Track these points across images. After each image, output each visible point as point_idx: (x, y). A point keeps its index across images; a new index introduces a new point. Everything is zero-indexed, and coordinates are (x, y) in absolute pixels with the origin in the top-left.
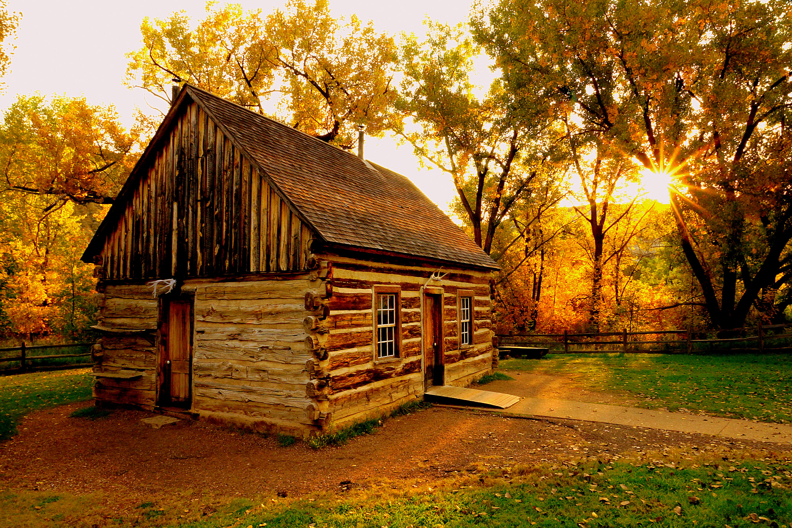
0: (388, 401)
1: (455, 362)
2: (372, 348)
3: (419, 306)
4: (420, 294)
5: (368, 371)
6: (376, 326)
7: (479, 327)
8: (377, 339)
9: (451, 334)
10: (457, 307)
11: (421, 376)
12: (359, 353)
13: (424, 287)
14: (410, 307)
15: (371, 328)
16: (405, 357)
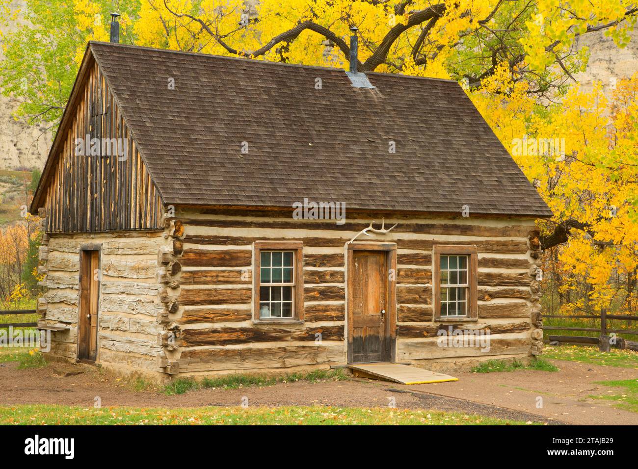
0: (278, 365)
1: (425, 337)
2: (251, 306)
3: (341, 265)
4: (344, 250)
5: (243, 330)
6: (257, 284)
7: (492, 296)
8: (258, 298)
9: (415, 301)
10: (432, 267)
11: (343, 345)
12: (228, 310)
13: (349, 242)
14: (323, 265)
15: (250, 286)
16: (311, 321)
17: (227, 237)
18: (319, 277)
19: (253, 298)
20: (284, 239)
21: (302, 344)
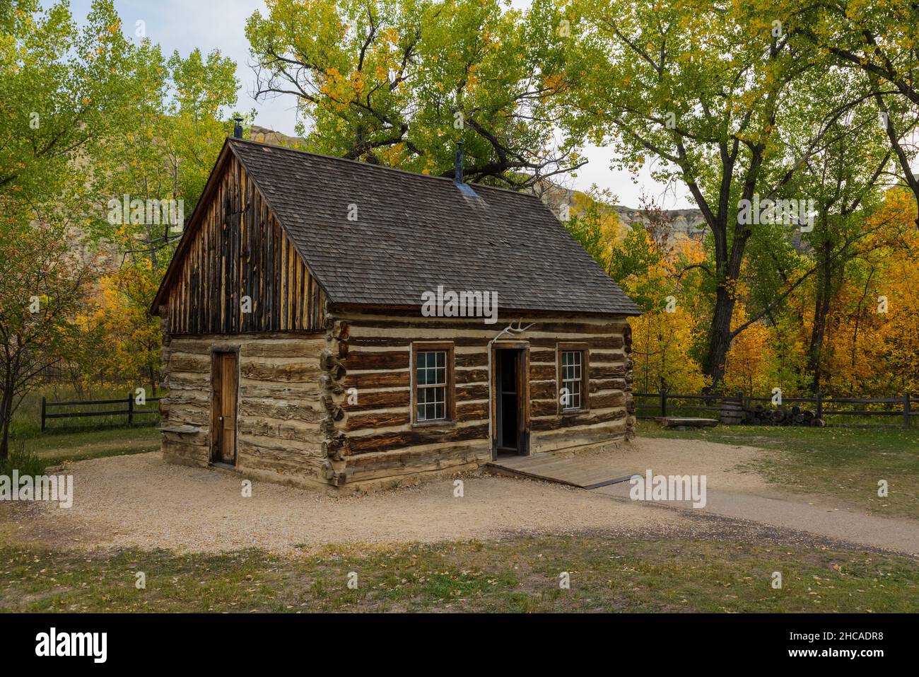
0: (433, 468)
1: (551, 429)
2: (409, 409)
3: (486, 363)
4: (487, 350)
5: (403, 434)
6: (414, 386)
7: (600, 387)
8: (416, 401)
9: (544, 396)
10: (556, 364)
11: (488, 443)
12: (389, 414)
13: (492, 342)
14: (470, 364)
15: (408, 388)
16: (462, 421)
17: (387, 338)
18: (468, 376)
19: (411, 401)
20: (437, 339)
21: (453, 444)
